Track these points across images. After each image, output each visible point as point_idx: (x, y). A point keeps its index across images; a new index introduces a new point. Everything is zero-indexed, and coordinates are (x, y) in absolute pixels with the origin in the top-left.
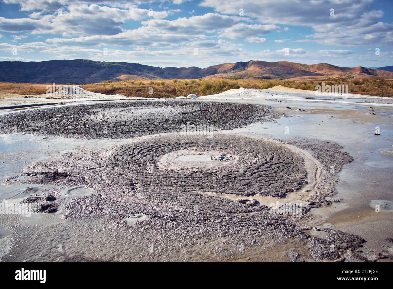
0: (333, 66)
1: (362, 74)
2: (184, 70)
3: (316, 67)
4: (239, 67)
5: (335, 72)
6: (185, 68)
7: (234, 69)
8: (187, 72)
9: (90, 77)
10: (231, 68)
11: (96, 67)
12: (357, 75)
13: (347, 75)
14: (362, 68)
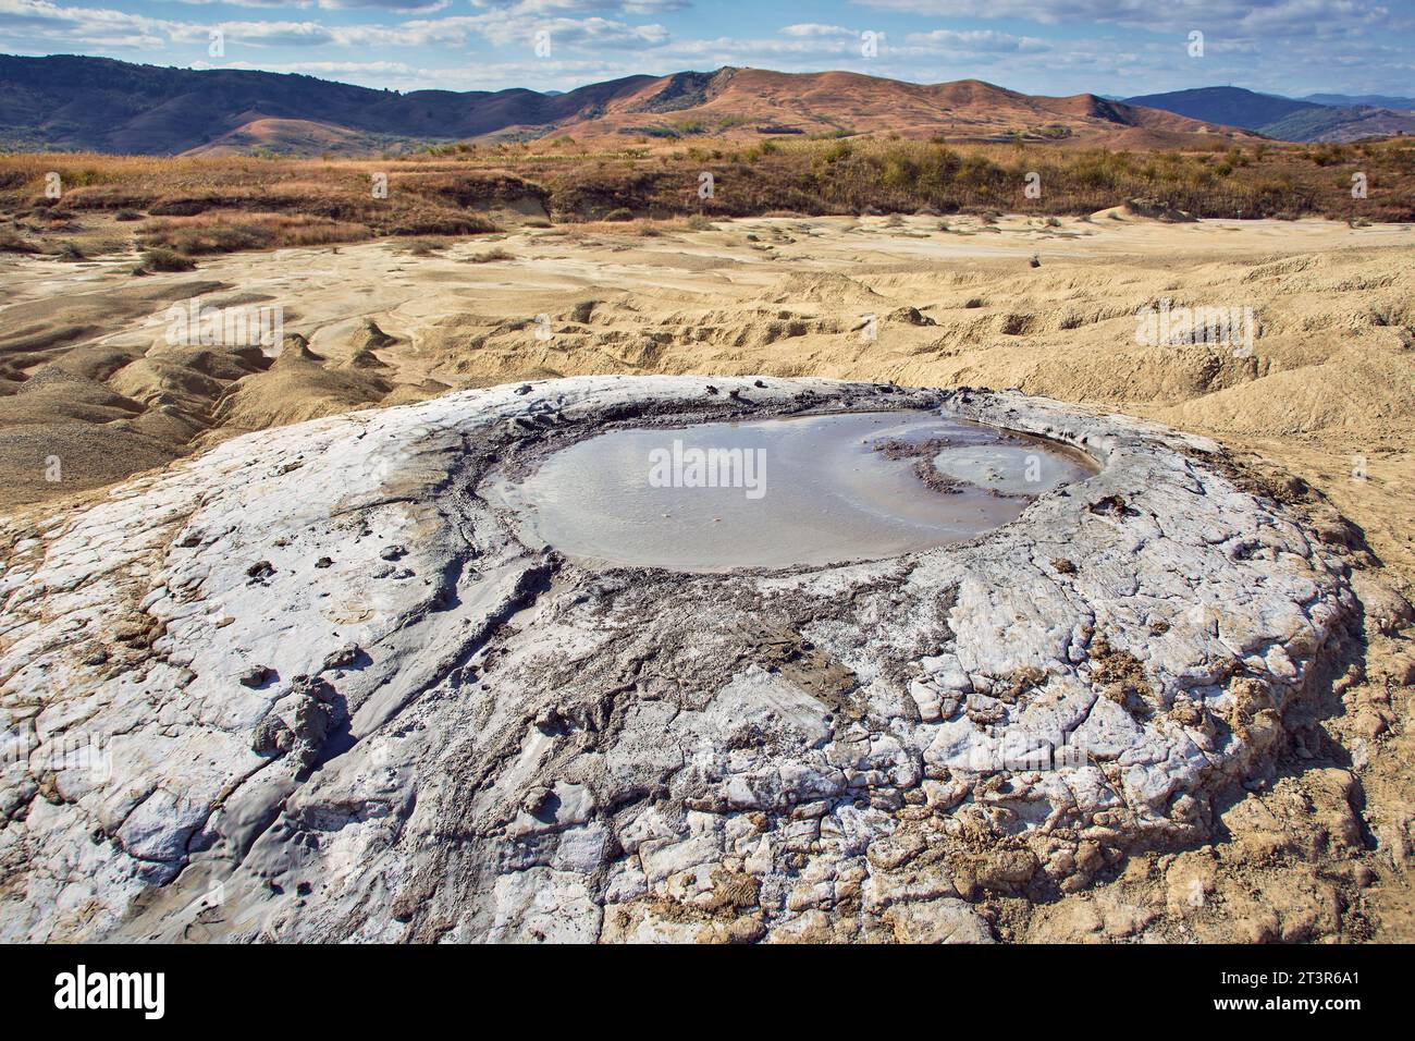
0: (1003, 90)
1: (1095, 119)
2: (483, 100)
3: (945, 93)
4: (683, 93)
5: (1008, 111)
6: (487, 94)
7: (666, 99)
8: (499, 108)
9: (125, 128)
10: (657, 96)
11: (142, 89)
12: (1080, 123)
13: (1049, 123)
14: (1095, 99)
